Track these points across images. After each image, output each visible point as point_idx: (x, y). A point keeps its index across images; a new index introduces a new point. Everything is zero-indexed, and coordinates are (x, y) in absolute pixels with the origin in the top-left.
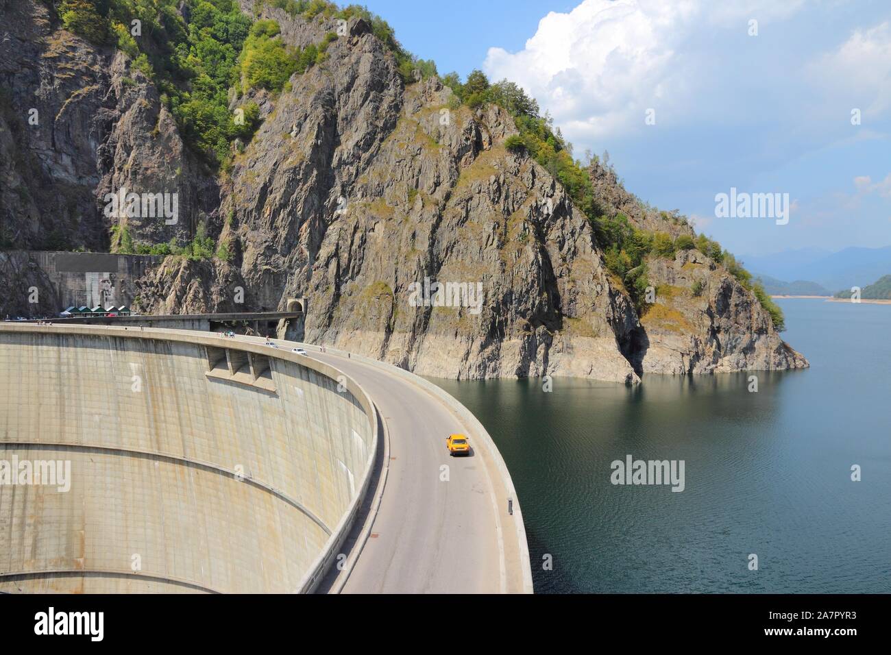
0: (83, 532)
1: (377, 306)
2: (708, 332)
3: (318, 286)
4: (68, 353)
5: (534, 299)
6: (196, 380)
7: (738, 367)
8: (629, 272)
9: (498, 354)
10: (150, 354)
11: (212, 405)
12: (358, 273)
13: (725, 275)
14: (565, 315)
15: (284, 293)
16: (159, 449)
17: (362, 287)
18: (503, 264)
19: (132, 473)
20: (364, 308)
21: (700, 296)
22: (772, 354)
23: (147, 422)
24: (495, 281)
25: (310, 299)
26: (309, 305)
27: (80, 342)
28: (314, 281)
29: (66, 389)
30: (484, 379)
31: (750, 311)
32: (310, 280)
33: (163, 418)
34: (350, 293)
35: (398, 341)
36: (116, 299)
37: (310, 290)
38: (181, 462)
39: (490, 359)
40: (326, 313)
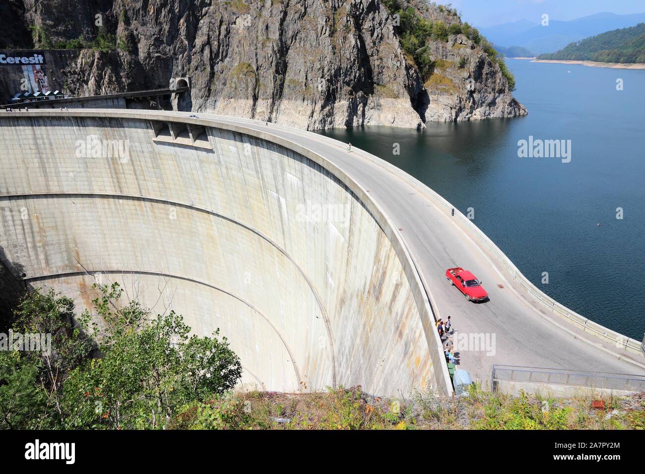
0: (77, 248)
1: (245, 81)
2: (468, 93)
3: (197, 68)
4: (41, 131)
5: (356, 73)
6: (145, 144)
7: (485, 116)
8: (417, 51)
9: (333, 112)
10: (106, 128)
11: (159, 160)
12: (226, 56)
13: (481, 53)
14: (375, 83)
15: (173, 74)
16: (121, 192)
17: (231, 66)
18: (334, 48)
19: (104, 208)
20: (235, 83)
21: (464, 68)
22: (506, 106)
23: (109, 175)
24: (329, 60)
25: (192, 77)
26: (193, 82)
27: (48, 122)
28: (194, 63)
29: (44, 156)
30: (324, 129)
31: (495, 78)
32: (191, 63)
33: (121, 171)
34: (221, 71)
35: (263, 105)
36: (50, 86)
37: (191, 70)
38: (139, 199)
39: (328, 116)
40: (206, 87)
